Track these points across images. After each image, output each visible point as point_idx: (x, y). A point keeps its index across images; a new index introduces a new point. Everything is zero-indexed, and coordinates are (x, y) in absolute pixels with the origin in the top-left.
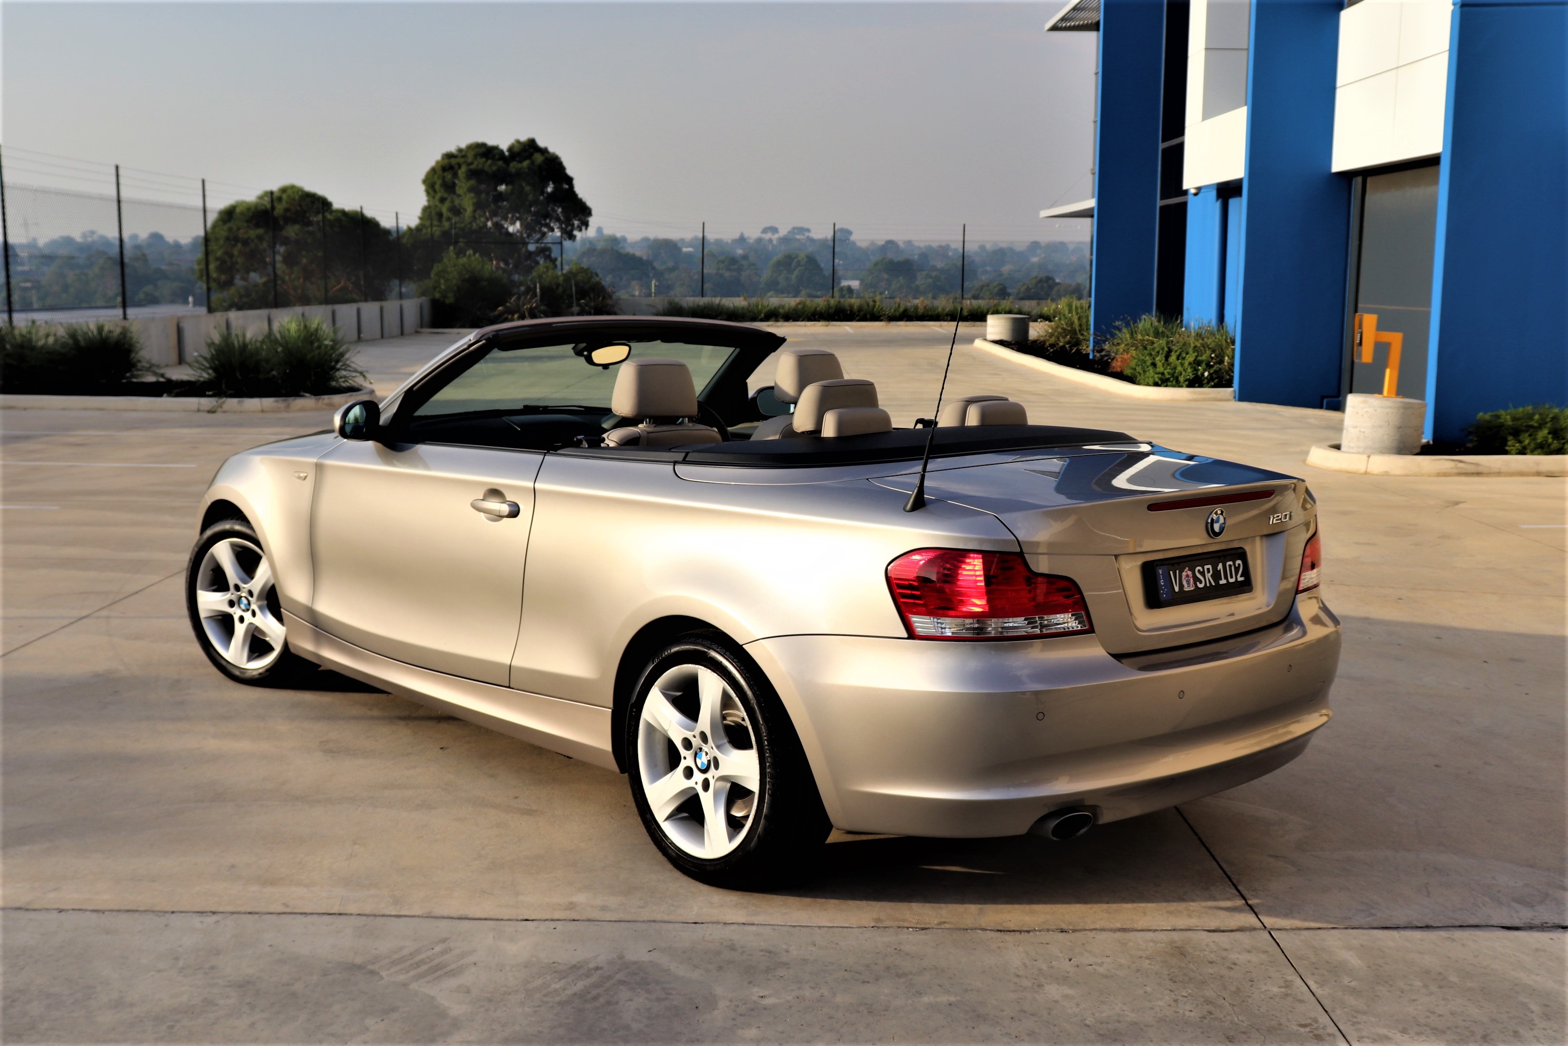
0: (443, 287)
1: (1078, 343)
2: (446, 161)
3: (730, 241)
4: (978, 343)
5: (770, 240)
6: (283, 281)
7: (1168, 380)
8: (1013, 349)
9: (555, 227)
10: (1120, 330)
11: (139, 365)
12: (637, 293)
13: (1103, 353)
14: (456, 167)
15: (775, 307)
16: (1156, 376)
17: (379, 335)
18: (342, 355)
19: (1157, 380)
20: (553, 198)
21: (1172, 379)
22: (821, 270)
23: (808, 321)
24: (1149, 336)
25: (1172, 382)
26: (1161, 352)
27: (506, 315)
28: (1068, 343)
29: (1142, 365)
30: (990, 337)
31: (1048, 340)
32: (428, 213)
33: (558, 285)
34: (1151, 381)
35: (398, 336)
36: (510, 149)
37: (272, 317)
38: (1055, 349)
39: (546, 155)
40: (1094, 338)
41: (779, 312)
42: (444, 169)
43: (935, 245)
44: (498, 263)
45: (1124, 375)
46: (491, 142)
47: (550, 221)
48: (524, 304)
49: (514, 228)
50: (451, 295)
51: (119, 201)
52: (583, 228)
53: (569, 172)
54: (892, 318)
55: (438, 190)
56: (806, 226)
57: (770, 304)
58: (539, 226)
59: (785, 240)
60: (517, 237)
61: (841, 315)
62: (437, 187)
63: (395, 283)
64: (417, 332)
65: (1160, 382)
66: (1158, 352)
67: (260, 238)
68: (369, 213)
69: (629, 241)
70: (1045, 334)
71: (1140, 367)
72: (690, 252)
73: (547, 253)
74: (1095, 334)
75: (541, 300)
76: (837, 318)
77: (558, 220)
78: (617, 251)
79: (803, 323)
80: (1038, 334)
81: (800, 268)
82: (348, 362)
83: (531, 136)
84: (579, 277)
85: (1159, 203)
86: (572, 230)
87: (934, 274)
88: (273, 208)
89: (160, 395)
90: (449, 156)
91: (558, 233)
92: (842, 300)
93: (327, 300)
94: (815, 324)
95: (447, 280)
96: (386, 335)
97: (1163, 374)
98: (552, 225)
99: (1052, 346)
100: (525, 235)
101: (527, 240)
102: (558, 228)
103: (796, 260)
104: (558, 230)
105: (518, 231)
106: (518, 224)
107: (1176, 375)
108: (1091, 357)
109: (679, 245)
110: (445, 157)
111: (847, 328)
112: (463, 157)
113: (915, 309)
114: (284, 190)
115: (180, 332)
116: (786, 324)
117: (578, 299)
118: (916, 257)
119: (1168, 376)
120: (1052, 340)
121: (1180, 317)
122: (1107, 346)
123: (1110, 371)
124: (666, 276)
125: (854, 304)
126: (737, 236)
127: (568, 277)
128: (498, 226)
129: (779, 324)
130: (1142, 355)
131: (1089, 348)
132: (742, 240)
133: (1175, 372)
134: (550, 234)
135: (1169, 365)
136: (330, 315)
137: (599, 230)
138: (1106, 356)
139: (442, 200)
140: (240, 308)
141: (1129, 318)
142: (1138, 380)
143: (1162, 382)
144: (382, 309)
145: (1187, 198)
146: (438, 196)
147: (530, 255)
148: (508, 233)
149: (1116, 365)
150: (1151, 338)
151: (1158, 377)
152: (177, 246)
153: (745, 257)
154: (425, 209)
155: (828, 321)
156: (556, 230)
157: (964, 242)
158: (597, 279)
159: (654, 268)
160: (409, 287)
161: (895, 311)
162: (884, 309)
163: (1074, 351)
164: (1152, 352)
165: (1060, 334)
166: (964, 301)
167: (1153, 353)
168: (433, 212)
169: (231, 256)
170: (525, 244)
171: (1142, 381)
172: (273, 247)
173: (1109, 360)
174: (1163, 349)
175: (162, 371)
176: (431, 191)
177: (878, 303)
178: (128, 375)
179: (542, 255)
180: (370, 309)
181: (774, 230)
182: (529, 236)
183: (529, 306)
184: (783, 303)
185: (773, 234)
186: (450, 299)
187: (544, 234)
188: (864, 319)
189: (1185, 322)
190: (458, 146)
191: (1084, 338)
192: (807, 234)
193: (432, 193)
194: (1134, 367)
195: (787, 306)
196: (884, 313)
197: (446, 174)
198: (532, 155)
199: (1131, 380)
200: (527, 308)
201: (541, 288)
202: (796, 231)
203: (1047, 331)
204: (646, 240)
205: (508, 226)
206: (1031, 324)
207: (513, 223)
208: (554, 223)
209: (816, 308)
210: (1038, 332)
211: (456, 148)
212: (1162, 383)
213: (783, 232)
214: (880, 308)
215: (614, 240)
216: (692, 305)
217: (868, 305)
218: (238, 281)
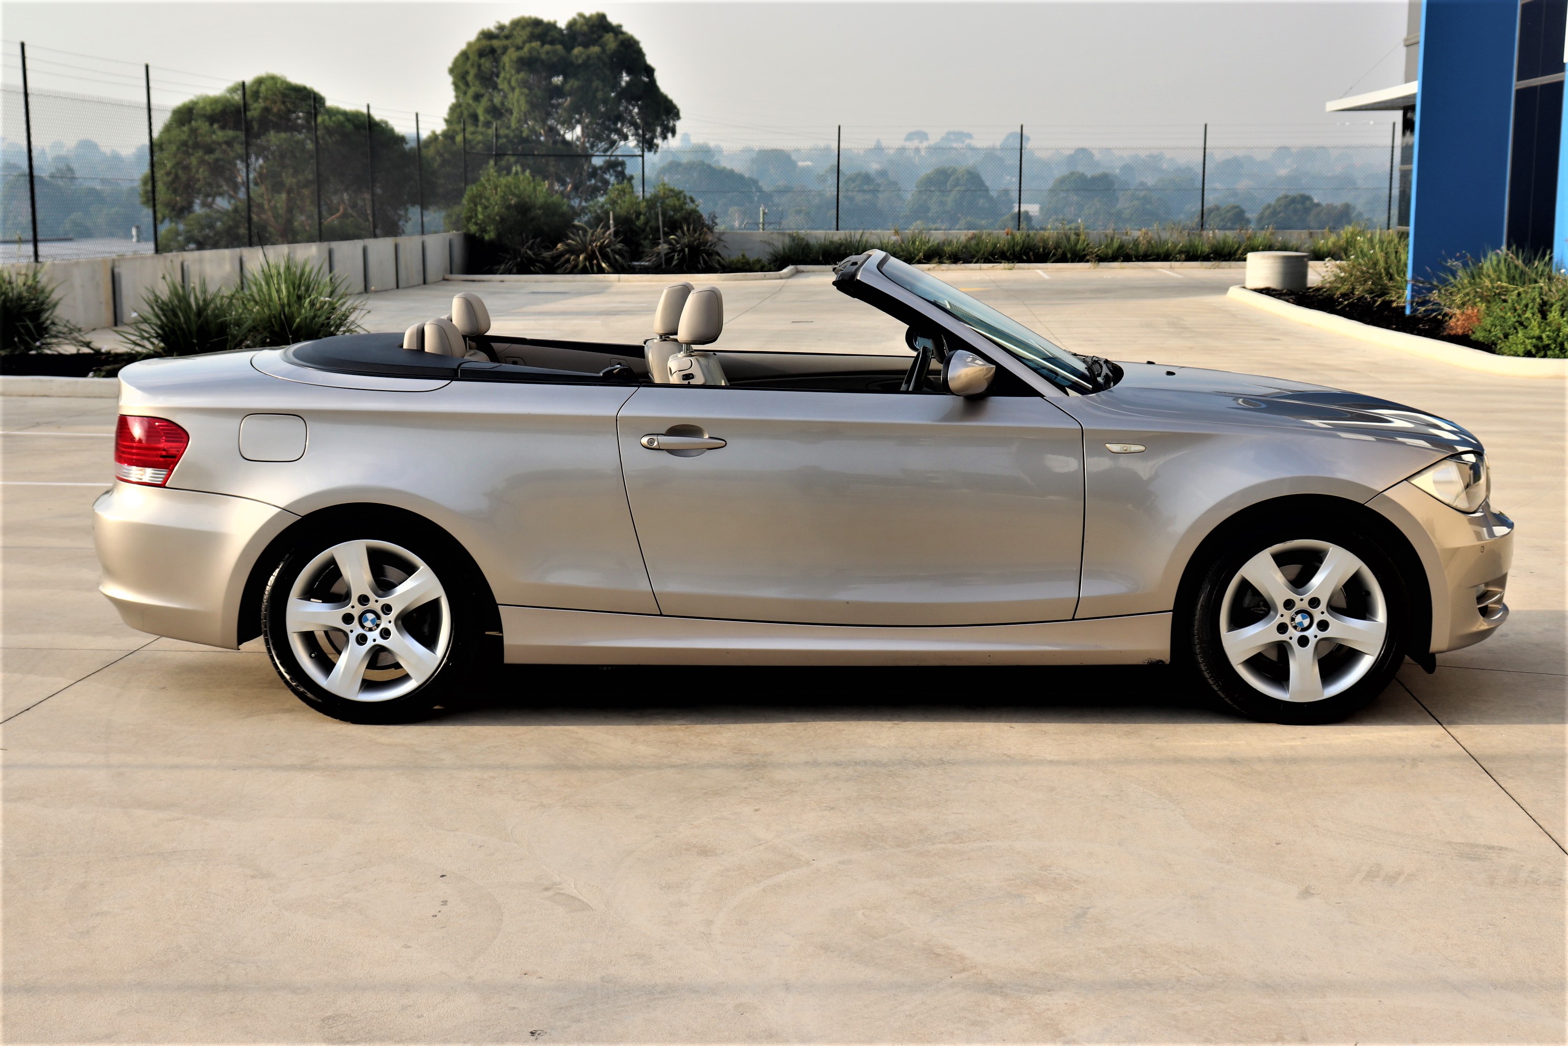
0: (480, 216)
1: (1384, 292)
2: (485, 43)
3: (862, 152)
4: (1234, 293)
5: (917, 150)
6: (260, 206)
7: (1547, 347)
8: (1287, 301)
9: (629, 134)
10: (1454, 274)
11: (54, 329)
12: (737, 224)
13: (1430, 307)
14: (499, 51)
15: (938, 244)
16: (1528, 341)
17: (394, 284)
18: (345, 316)
19: (1529, 347)
20: (629, 94)
21: (1553, 346)
22: (987, 190)
23: (985, 262)
24: (1501, 282)
25: (1553, 350)
26: (1530, 305)
27: (567, 256)
28: (1371, 292)
29: (1501, 326)
30: (1251, 284)
31: (1338, 288)
32: (457, 115)
33: (638, 214)
34: (1521, 349)
35: (419, 285)
36: (572, 25)
37: (244, 259)
38: (1351, 300)
39: (621, 37)
40: (1413, 285)
41: (943, 250)
42: (481, 54)
43: (1143, 154)
44: (551, 185)
45: (1471, 340)
46: (546, 17)
47: (623, 125)
48: (592, 241)
49: (574, 134)
50: (491, 228)
51: (26, 95)
52: (669, 135)
53: (650, 60)
54: (1102, 258)
55: (471, 84)
56: (965, 130)
57: (932, 239)
58: (606, 132)
59: (935, 150)
60: (577, 146)
61: (1031, 254)
62: (470, 78)
63: (414, 212)
64: (445, 279)
65: (1534, 351)
66: (1527, 306)
67: (229, 143)
68: (377, 115)
69: (725, 153)
70: (1333, 279)
71: (1498, 328)
72: (808, 166)
73: (620, 169)
74: (1414, 278)
75: (616, 234)
76: (1025, 258)
77: (633, 124)
78: (709, 166)
79: (978, 265)
80: (1322, 279)
81: (958, 188)
82: (352, 327)
83: (601, 10)
84: (670, 202)
85: (1516, 85)
86: (652, 138)
87: (1142, 194)
88: (246, 106)
89: (84, 375)
90: (487, 35)
91: (632, 142)
92: (1032, 233)
93: (322, 235)
94: (993, 266)
95: (486, 208)
96: (400, 285)
97: (1540, 338)
98: (625, 130)
99: (1344, 295)
100: (588, 145)
101: (590, 152)
102: (632, 135)
103: (952, 178)
104: (634, 137)
105: (578, 139)
106: (578, 130)
107: (1559, 340)
108: (1408, 312)
109: (794, 157)
110: (481, 36)
111: (1040, 272)
112: (507, 37)
113: (1134, 244)
114: (260, 82)
115: (115, 279)
116: (954, 266)
117: (666, 234)
118: (1117, 171)
119: (1546, 341)
120: (1345, 288)
121: (1548, 252)
122: (1434, 296)
123: (1445, 334)
124: (776, 200)
125: (1048, 238)
126: (872, 144)
127: (652, 203)
128: (552, 131)
129: (944, 266)
130: (1501, 310)
131: (1405, 298)
132: (878, 149)
133: (1558, 335)
134: (622, 143)
135: (1549, 324)
136: (326, 255)
137: (686, 137)
138: (1433, 311)
139: (477, 97)
140: (201, 246)
141: (1469, 255)
142: (1499, 347)
143: (1539, 350)
144: (396, 247)
145: (1564, 76)
146: (471, 92)
147: (594, 172)
148: (564, 141)
149: (1456, 324)
150: (1504, 284)
151: (1531, 343)
152: (116, 159)
153: (883, 173)
154: (454, 109)
155: (1013, 262)
156: (630, 138)
157: (1205, 149)
158: (692, 206)
159: (759, 190)
160: (434, 216)
161: (1106, 247)
162: (1091, 245)
163: (1378, 303)
164: (1516, 305)
165: (1357, 279)
166: (1205, 233)
167: (1518, 307)
168: (466, 113)
169: (187, 168)
170: (589, 157)
171: (1505, 350)
172: (246, 160)
173: (1440, 317)
174: (1534, 300)
175: (87, 338)
176: (461, 84)
177: (1082, 237)
178: (38, 344)
179: (611, 171)
180: (380, 248)
181: (923, 136)
182: (592, 146)
183: (599, 244)
184: (950, 238)
185: (921, 142)
186: (490, 236)
187: (613, 143)
188: (1063, 259)
189: (1555, 260)
190: (498, 22)
191: (1395, 284)
192: (968, 141)
193: (463, 87)
194: (1489, 327)
195: (955, 241)
196: (1090, 250)
197: (483, 60)
198: (600, 37)
199: (1489, 347)
200: (596, 246)
201: (616, 219)
202: (952, 137)
203: (1337, 276)
204: (748, 150)
205: (565, 133)
206: (1311, 263)
207: (573, 128)
208: (628, 128)
209: (996, 245)
210: (1323, 277)
211: (497, 25)
212: (1537, 353)
213: (934, 139)
214: (1086, 243)
215: (706, 150)
216: (823, 241)
217: (1068, 239)
218: (198, 208)
